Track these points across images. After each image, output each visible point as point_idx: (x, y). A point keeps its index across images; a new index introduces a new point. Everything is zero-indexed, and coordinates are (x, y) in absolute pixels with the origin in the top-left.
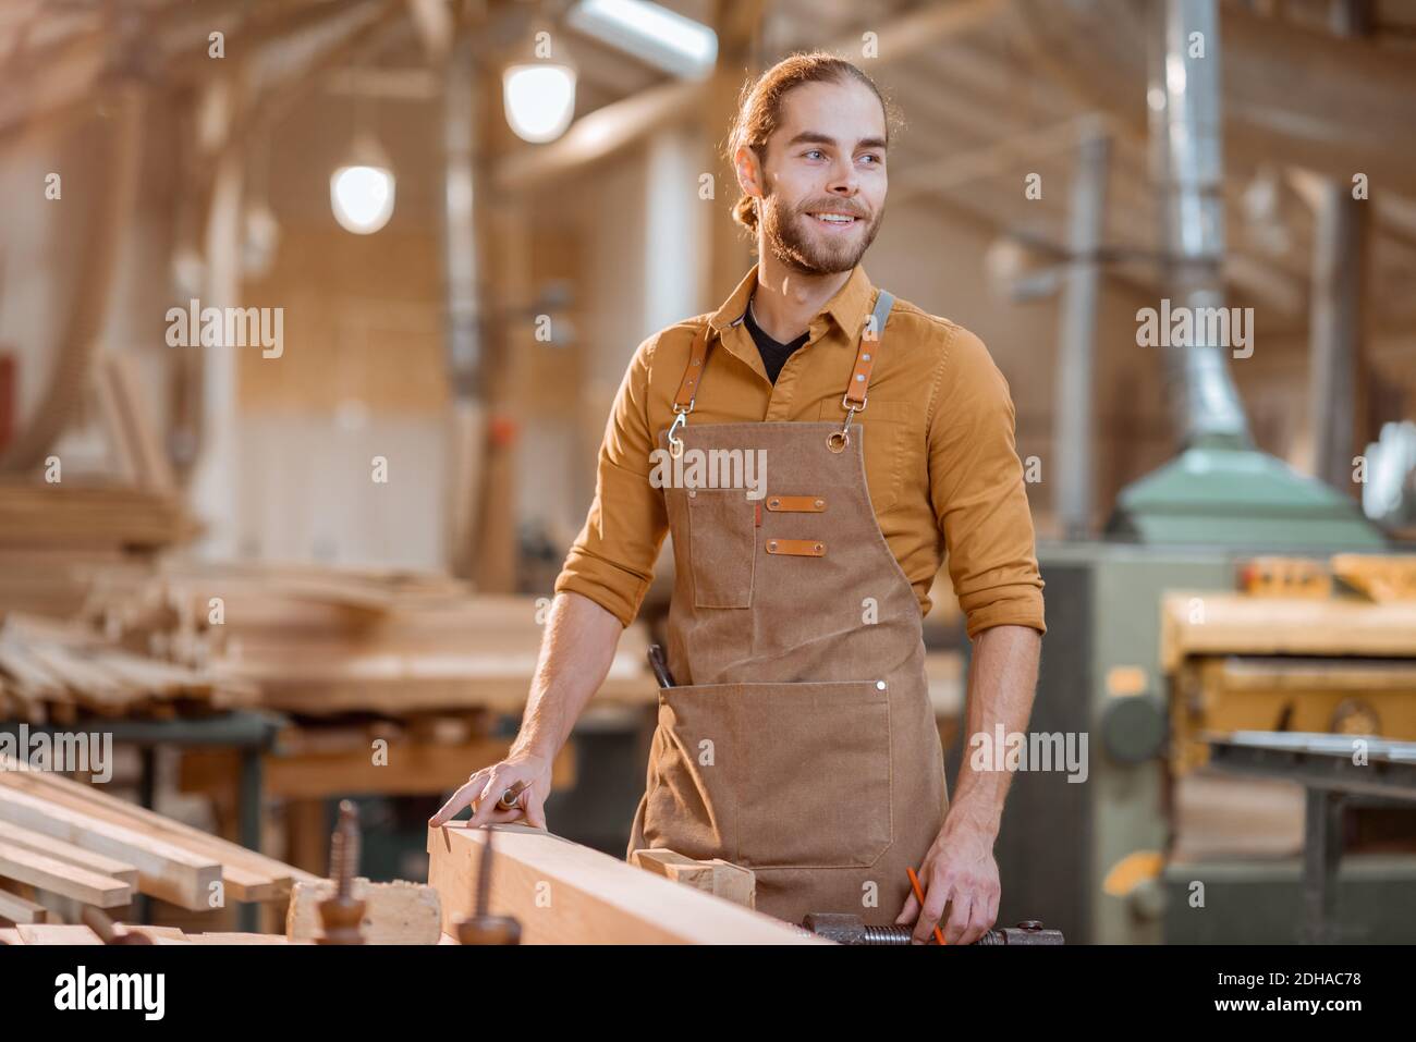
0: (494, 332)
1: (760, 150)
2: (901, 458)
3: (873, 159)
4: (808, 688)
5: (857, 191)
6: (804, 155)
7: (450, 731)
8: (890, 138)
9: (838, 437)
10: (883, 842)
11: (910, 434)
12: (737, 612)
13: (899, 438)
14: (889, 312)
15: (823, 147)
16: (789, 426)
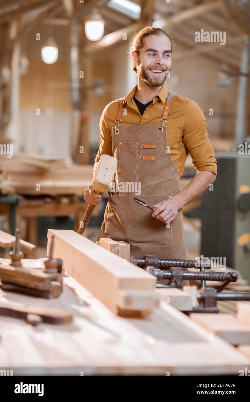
0: (83, 92)
1: (138, 52)
2: (176, 134)
3: (168, 56)
4: (151, 197)
5: (163, 65)
6: (149, 55)
7: (65, 201)
8: (172, 50)
9: (160, 129)
10: (169, 238)
11: (179, 128)
12: (132, 175)
13: (176, 129)
14: (172, 97)
15: (154, 53)
16: (147, 126)
